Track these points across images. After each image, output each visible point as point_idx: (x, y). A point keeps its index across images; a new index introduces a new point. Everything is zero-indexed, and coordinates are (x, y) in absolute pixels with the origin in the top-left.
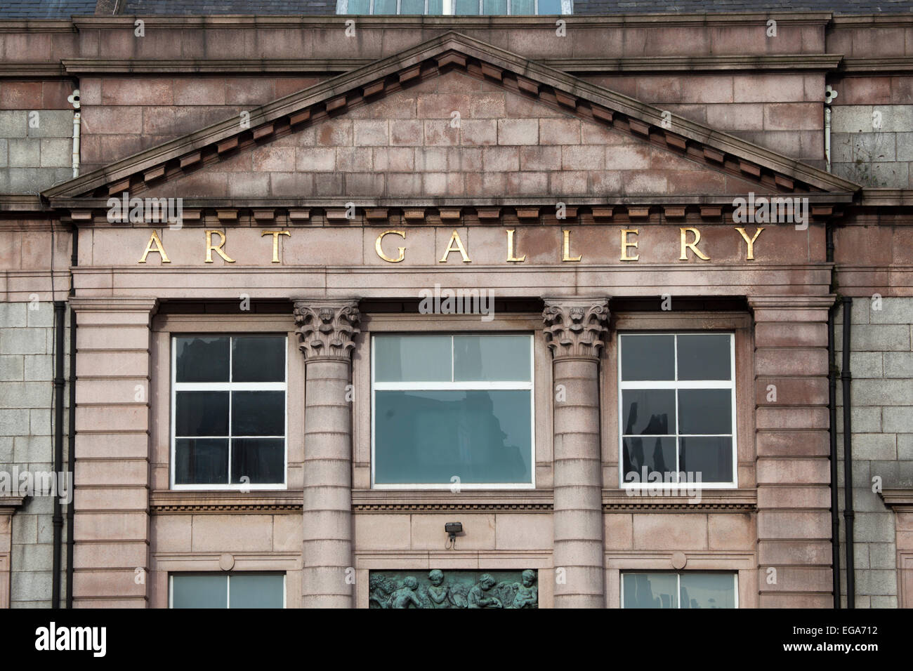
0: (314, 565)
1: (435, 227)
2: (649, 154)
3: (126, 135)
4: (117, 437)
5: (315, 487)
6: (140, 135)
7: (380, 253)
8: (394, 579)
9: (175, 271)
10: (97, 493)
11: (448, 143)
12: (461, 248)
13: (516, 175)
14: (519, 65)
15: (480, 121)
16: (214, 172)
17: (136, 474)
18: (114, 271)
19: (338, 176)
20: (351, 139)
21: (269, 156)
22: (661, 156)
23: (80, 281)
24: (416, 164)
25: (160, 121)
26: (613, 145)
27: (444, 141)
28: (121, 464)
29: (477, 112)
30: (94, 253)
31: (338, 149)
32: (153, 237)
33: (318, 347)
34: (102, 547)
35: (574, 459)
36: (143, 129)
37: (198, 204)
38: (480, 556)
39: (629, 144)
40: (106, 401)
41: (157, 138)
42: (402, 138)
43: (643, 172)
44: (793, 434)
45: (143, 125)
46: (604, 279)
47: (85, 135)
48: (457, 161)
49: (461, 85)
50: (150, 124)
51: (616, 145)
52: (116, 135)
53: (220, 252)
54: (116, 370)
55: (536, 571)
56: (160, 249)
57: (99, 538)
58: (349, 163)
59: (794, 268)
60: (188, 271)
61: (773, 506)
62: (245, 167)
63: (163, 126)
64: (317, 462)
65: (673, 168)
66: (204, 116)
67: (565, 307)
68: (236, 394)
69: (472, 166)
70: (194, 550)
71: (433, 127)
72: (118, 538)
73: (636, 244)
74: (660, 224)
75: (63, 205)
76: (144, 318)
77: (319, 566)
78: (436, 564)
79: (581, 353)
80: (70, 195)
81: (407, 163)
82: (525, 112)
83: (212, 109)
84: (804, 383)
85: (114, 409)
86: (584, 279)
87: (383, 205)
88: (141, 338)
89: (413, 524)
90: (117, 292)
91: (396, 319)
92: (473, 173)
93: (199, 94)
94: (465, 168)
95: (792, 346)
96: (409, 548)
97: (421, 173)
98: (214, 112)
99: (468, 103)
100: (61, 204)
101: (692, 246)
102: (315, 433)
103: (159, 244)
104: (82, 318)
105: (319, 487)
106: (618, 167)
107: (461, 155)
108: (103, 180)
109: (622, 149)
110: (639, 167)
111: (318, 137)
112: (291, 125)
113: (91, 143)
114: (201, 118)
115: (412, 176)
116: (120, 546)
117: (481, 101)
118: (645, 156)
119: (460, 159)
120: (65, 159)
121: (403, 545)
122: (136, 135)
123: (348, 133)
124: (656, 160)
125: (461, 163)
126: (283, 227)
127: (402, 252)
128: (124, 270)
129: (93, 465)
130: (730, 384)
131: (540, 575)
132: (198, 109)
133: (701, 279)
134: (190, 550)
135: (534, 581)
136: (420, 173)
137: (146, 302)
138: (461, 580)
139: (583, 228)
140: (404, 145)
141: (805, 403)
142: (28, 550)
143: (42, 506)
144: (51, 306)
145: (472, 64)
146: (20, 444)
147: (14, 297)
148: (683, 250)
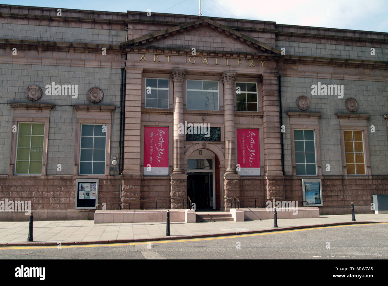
1: (201, 57)
3: (138, 35)
4: (134, 96)
7: (190, 61)
9: (147, 62)
10: (130, 107)
11: (204, 41)
12: (206, 61)
13: (217, 48)
14: (218, 25)
15: (210, 37)
16: (156, 43)
17: (139, 104)
18: (135, 62)
19: (181, 45)
20: (184, 39)
22: (245, 46)
23: (127, 64)
24: (197, 44)
26: (236, 43)
28: (136, 102)
29: (209, 35)
30: (130, 58)
31: (181, 40)
32: (143, 55)
34: (131, 119)
35: (229, 104)
36: (141, 34)
37: (153, 48)
44: (272, 101)
46: (235, 69)
47: (129, 35)
48: (205, 44)
49: (206, 30)
50: (143, 33)
52: (136, 35)
53: (157, 59)
55: (220, 128)
56: (144, 58)
57: (130, 117)
58: (183, 43)
59: (271, 69)
60: (150, 63)
61: (268, 115)
62: (162, 43)
65: (248, 49)
67: (228, 74)
69: (208, 45)
70: (150, 121)
71: (201, 37)
72: (135, 117)
73: (241, 63)
74: (245, 59)
75: (124, 47)
76: (141, 72)
79: (230, 83)
80: (126, 45)
81: (195, 44)
83: (154, 31)
86: (231, 69)
88: (140, 76)
89: (195, 118)
90: (135, 66)
91: (192, 77)
92: (209, 47)
93: (153, 28)
95: (271, 84)
97: (198, 46)
99: (208, 33)
101: (252, 64)
102: (176, 97)
103: (144, 57)
104: (127, 71)
106: (237, 48)
108: (133, 42)
111: (177, 38)
112: (171, 35)
116: (135, 119)
117: (210, 33)
121: (193, 122)
123: (183, 37)
126: (170, 55)
127: (194, 61)
128: (137, 62)
129: (129, 101)
131: (221, 129)
133: (254, 70)
135: (220, 130)
137: (141, 69)
139: (231, 59)
140: (195, 40)
141: (274, 95)
142: (115, 119)
143: (118, 110)
144: (121, 70)
145: (209, 26)
146: (114, 97)
147: (113, 67)
148: (250, 64)
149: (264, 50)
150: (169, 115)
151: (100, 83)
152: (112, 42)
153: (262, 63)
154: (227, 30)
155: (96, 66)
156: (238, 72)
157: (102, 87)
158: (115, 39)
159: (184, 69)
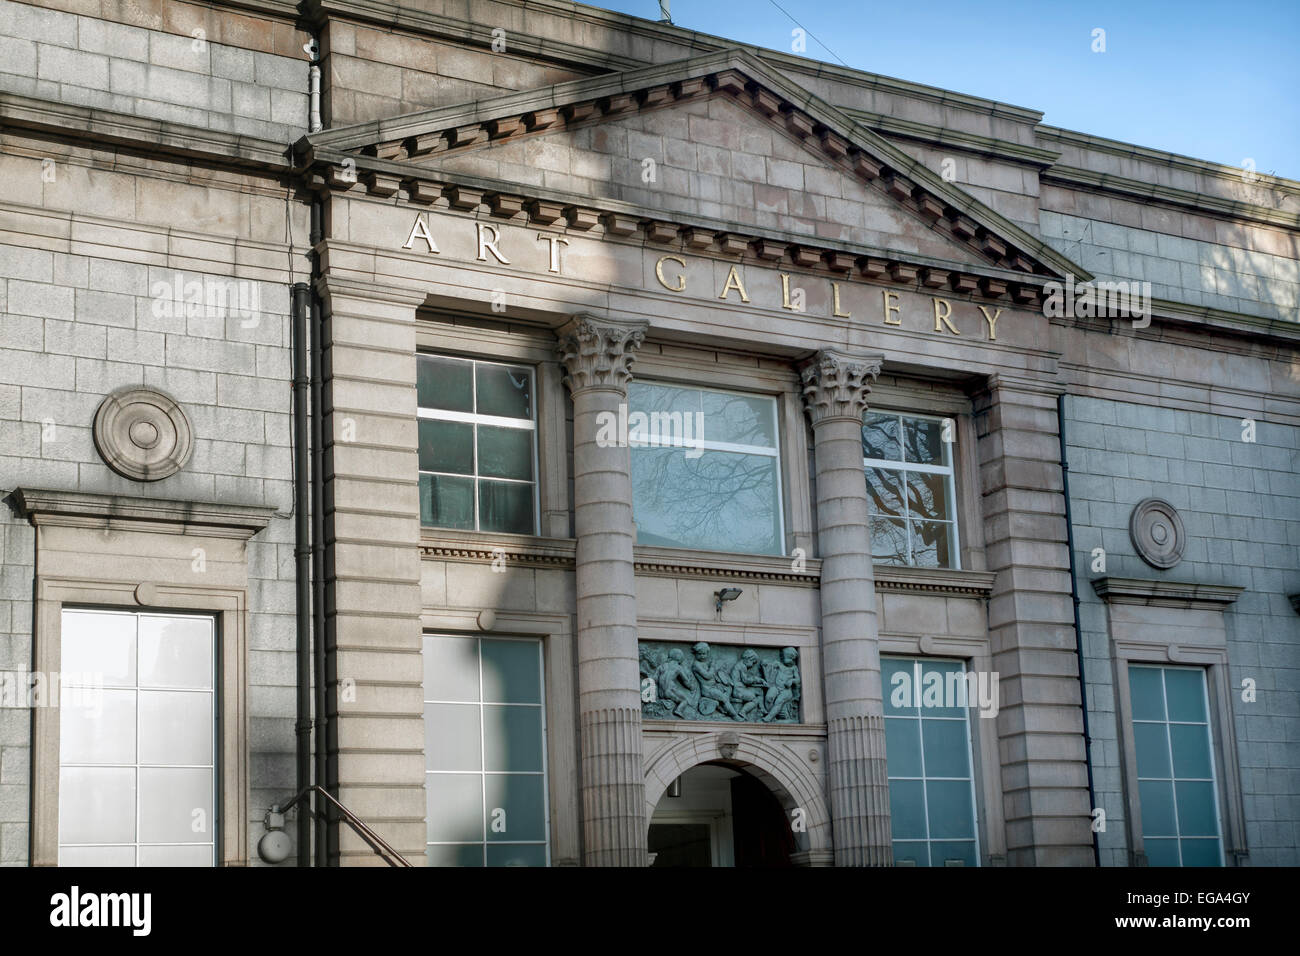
0: (608, 623)
1: (713, 260)
2: (902, 220)
3: (383, 97)
4: (383, 453)
5: (606, 533)
6: (400, 101)
7: (661, 277)
8: (658, 651)
9: (447, 263)
10: (362, 519)
11: (721, 173)
12: (740, 285)
13: (786, 218)
14: (799, 97)
15: (749, 156)
16: (483, 158)
17: (407, 500)
18: (378, 253)
19: (614, 186)
20: (625, 149)
21: (542, 151)
22: (910, 223)
24: (691, 189)
25: (421, 89)
26: (869, 205)
27: (718, 171)
28: (389, 486)
29: (746, 145)
30: (351, 229)
31: (614, 158)
32: (418, 220)
33: (602, 374)
34: (370, 585)
35: (856, 525)
36: (403, 95)
37: (483, 184)
38: (747, 630)
39: (884, 206)
40: (368, 408)
41: (418, 107)
42: (676, 159)
43: (898, 236)
44: (1037, 517)
45: (403, 89)
46: (873, 339)
48: (730, 193)
49: (730, 114)
50: (410, 90)
51: (873, 205)
52: (373, 95)
53: (494, 250)
54: (380, 373)
55: (797, 648)
56: (428, 236)
57: (366, 575)
58: (624, 175)
59: (1030, 352)
60: (461, 266)
61: (1027, 588)
62: (516, 159)
63: (425, 95)
64: (606, 505)
65: (922, 237)
66: (469, 93)
67: (841, 362)
68: (482, 428)
69: (745, 201)
70: (450, 604)
71: (705, 153)
72: (389, 577)
73: (898, 308)
74: (916, 292)
75: (329, 158)
76: (410, 315)
77: (615, 625)
78: (703, 636)
79: (855, 415)
80: (336, 147)
81: (682, 186)
82: (790, 155)
83: (479, 87)
84: (1043, 468)
85: (379, 419)
86: (855, 336)
87: (678, 221)
88: (407, 338)
89: (679, 589)
90: (379, 279)
91: (654, 361)
92: (746, 208)
93: (464, 66)
94: (738, 203)
95: (1031, 430)
96: (676, 616)
98: (481, 90)
99: (738, 134)
100: (327, 157)
101: (945, 318)
102: (602, 472)
103: (426, 229)
104: (339, 304)
105: (611, 533)
106: (876, 228)
107: (733, 188)
108: (375, 136)
109: (876, 209)
110: (894, 231)
111: (592, 141)
113: (343, 99)
114: (466, 95)
115: (687, 200)
116: (392, 586)
117: (751, 136)
118: (897, 222)
119: (733, 192)
120: (300, 118)
121: (671, 613)
122: (395, 99)
123: (622, 141)
124: (908, 227)
125: (733, 196)
126: (560, 234)
127: (682, 280)
128: (389, 253)
129: (356, 484)
130: (947, 470)
132: (463, 84)
133: (955, 352)
134: (444, 604)
135: (796, 660)
136: (695, 199)
137: (418, 295)
138: (724, 656)
139: (849, 284)
140: (677, 166)
141: (1044, 487)
142: (266, 586)
143: (282, 533)
144: (287, 290)
145: (750, 92)
146: (253, 453)
147: (243, 272)
148: (938, 321)
149: (1002, 251)
150: (547, 573)
151: (169, 364)
152: (230, 117)
153: (990, 320)
154: (839, 130)
155: (142, 257)
156: (890, 356)
157: (183, 388)
158: (246, 104)
159: (640, 322)
